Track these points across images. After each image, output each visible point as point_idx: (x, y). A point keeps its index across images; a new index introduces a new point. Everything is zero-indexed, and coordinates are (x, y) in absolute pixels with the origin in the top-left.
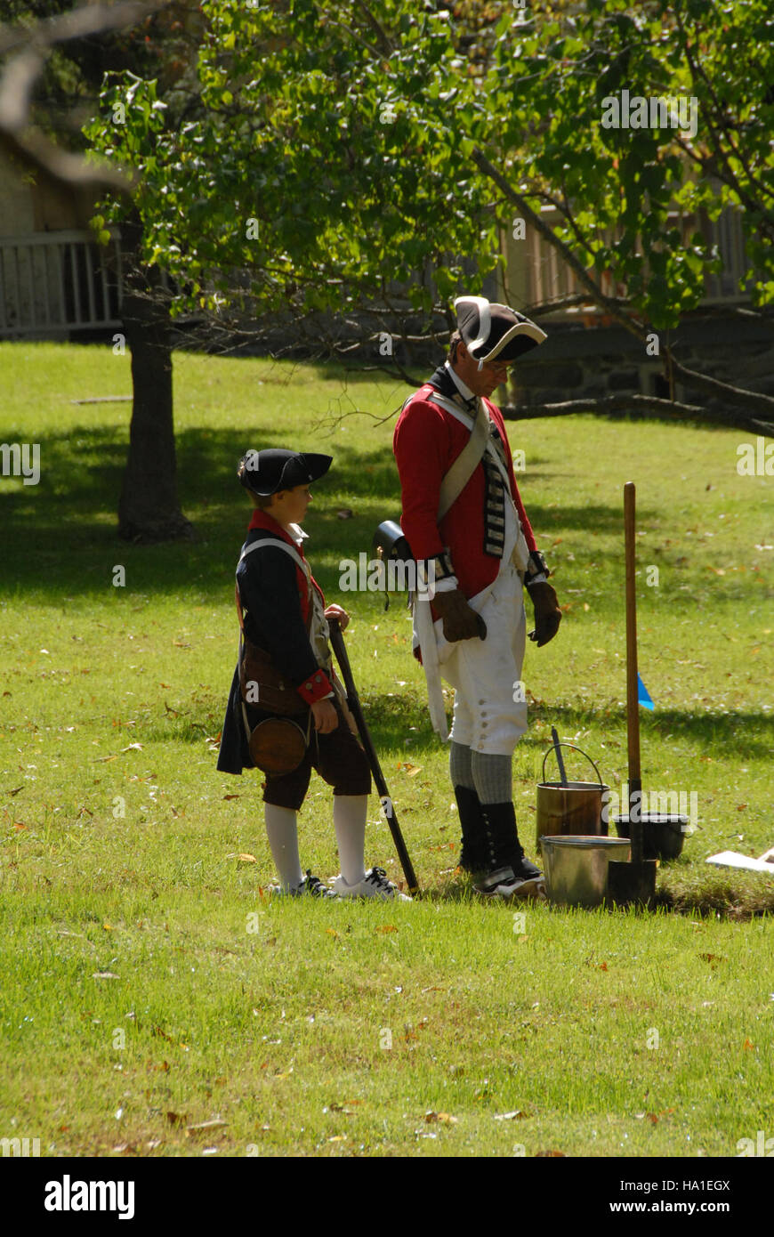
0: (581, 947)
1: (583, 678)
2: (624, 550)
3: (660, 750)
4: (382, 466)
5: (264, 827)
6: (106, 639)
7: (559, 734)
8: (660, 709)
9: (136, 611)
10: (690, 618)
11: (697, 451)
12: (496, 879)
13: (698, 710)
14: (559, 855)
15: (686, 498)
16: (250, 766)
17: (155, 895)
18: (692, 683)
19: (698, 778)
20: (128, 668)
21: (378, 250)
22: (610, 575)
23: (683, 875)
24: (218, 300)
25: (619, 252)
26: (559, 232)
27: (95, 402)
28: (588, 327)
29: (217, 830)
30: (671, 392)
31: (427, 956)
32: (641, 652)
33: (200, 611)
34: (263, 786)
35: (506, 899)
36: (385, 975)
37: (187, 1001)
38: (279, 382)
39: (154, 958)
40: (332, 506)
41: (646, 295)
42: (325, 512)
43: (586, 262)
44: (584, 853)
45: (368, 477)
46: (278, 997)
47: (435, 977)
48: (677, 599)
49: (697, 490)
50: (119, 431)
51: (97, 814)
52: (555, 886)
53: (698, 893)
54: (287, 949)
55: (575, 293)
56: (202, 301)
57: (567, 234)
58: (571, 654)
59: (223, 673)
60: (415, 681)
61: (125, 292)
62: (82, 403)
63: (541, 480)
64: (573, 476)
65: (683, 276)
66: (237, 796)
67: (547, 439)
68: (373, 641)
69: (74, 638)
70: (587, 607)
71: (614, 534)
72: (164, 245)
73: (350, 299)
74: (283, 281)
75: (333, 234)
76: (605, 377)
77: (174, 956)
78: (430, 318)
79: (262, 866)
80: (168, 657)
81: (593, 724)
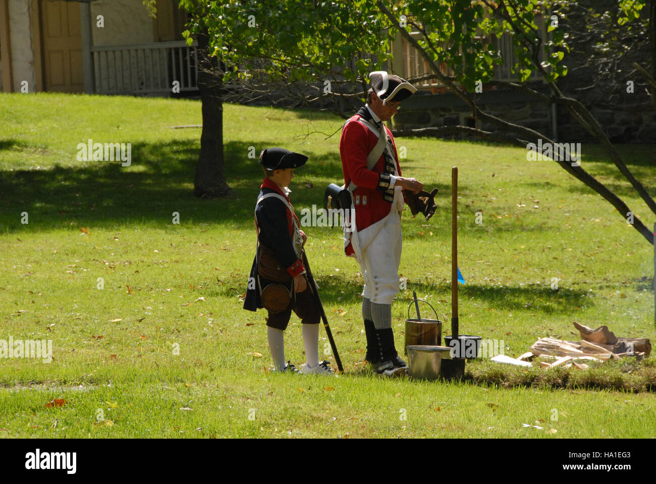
0: (428, 399)
1: (429, 269)
2: (451, 206)
3: (468, 304)
4: (329, 162)
5: (267, 339)
6: (187, 245)
7: (417, 296)
8: (468, 285)
9: (202, 232)
10: (484, 240)
11: (488, 157)
12: (384, 367)
13: (487, 285)
14: (416, 356)
15: (482, 180)
16: (261, 307)
17: (212, 370)
18: (484, 272)
19: (487, 318)
20: (198, 260)
21: (328, 50)
22: (443, 218)
23: (479, 367)
24: (246, 75)
25: (450, 53)
26: (420, 43)
27: (183, 128)
28: (434, 94)
29: (242, 340)
30: (476, 125)
31: (349, 402)
32: (459, 256)
33: (234, 233)
34: (266, 319)
35: (389, 376)
36: (327, 411)
37: (227, 422)
38: (277, 119)
39: (211, 400)
40: (303, 181)
41: (464, 75)
42: (299, 184)
43: (434, 58)
44: (429, 354)
45: (321, 167)
46: (273, 421)
47: (353, 412)
48: (477, 230)
49: (488, 177)
50: (195, 142)
51: (182, 332)
52: (414, 371)
53: (486, 375)
54: (278, 398)
55: (427, 74)
56: (239, 74)
57: (424, 44)
58: (423, 257)
59: (246, 263)
60: (344, 268)
61: (199, 70)
62: (176, 128)
63: (409, 170)
64: (425, 168)
65: (482, 65)
66: (253, 324)
67: (412, 149)
68: (323, 249)
69: (171, 245)
70: (431, 234)
71: (445, 197)
72: (219, 46)
73: (314, 74)
74: (280, 66)
75: (305, 41)
76: (442, 119)
77: (221, 399)
78: (354, 84)
79: (265, 359)
80: (219, 255)
81: (434, 292)
